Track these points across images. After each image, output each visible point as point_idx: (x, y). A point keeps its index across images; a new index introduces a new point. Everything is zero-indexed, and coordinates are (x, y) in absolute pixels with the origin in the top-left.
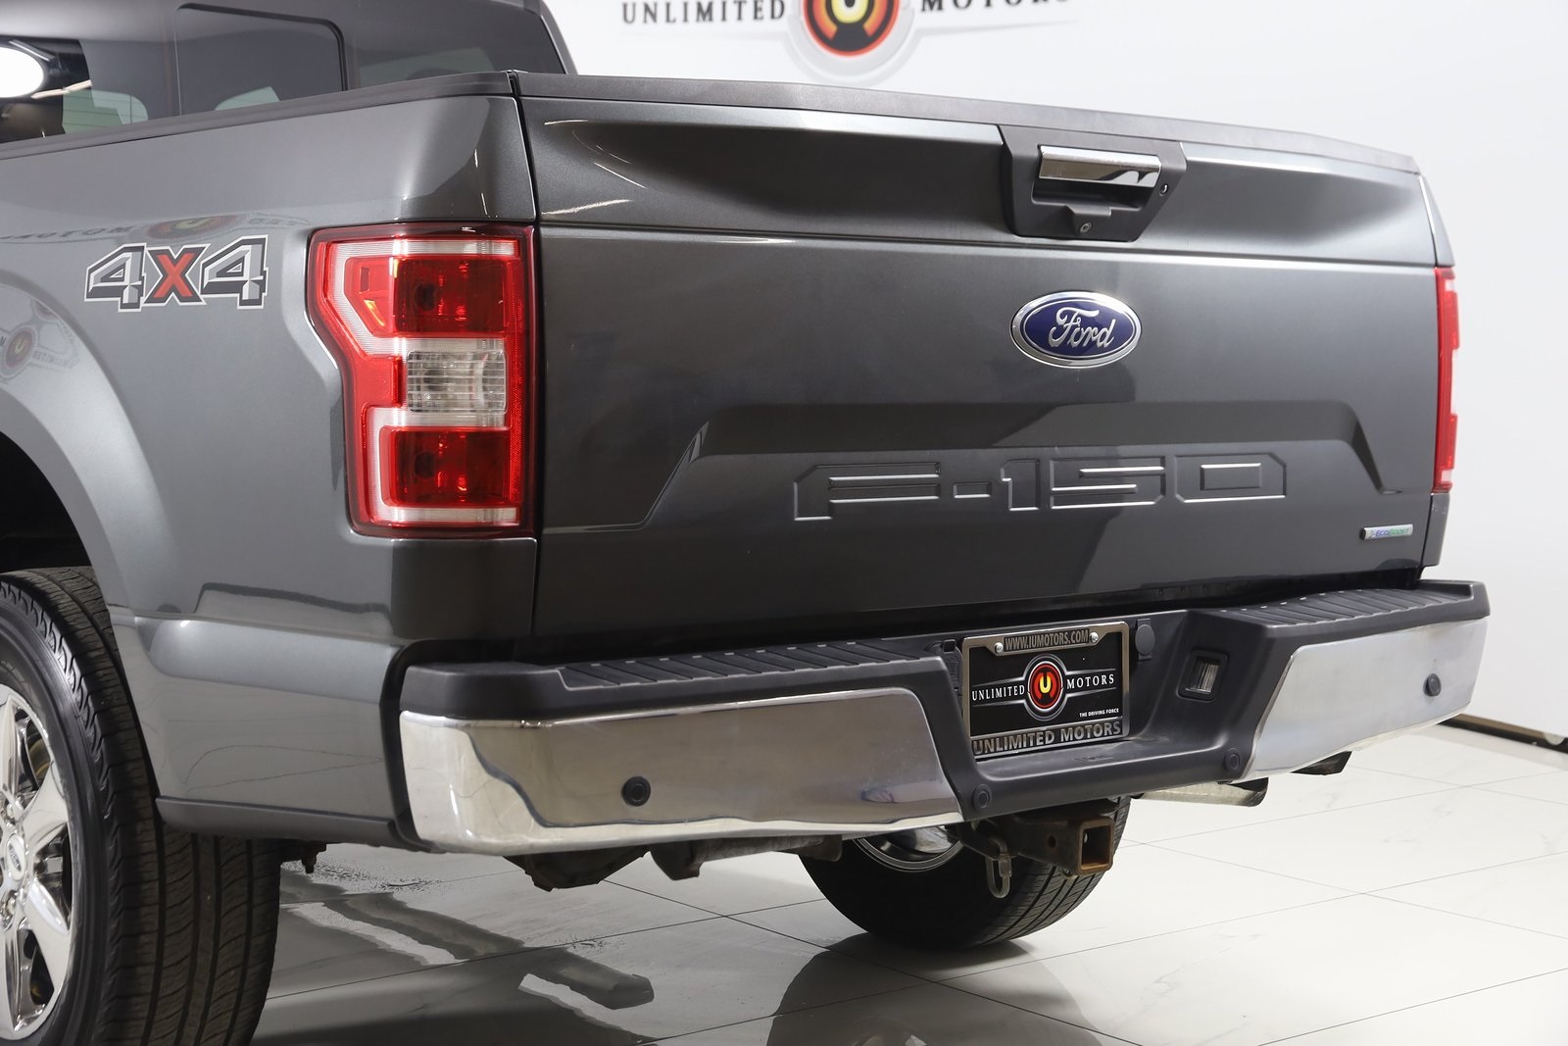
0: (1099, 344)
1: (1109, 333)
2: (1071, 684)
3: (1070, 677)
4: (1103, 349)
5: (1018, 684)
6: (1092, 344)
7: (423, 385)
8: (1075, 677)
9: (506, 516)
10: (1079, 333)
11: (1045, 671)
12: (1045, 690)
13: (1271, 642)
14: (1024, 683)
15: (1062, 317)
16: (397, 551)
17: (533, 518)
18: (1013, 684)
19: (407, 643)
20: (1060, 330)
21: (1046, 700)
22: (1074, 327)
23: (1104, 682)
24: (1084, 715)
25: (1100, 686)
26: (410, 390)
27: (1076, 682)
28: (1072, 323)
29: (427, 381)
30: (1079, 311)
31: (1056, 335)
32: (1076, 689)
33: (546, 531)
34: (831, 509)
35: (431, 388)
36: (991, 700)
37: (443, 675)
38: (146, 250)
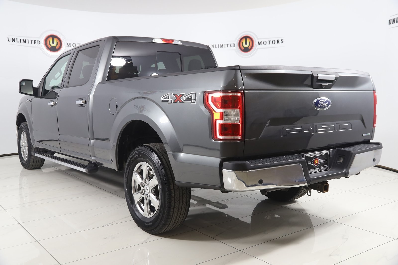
0: (326, 106)
1: (327, 104)
2: (320, 161)
3: (320, 160)
4: (326, 107)
5: (312, 161)
6: (325, 106)
7: (225, 117)
8: (321, 160)
9: (239, 138)
10: (323, 104)
11: (316, 159)
12: (316, 162)
13: (352, 154)
14: (313, 161)
15: (320, 102)
16: (221, 143)
17: (243, 138)
18: (312, 162)
19: (223, 158)
20: (320, 104)
21: (316, 164)
22: (322, 103)
23: (325, 161)
24: (322, 166)
25: (324, 162)
26: (224, 118)
27: (321, 161)
28: (321, 103)
29: (226, 116)
30: (323, 101)
31: (319, 105)
32: (321, 162)
33: (245, 140)
34: (286, 134)
35: (227, 117)
36: (308, 164)
37: (230, 164)
38: (173, 94)
